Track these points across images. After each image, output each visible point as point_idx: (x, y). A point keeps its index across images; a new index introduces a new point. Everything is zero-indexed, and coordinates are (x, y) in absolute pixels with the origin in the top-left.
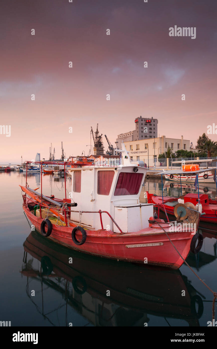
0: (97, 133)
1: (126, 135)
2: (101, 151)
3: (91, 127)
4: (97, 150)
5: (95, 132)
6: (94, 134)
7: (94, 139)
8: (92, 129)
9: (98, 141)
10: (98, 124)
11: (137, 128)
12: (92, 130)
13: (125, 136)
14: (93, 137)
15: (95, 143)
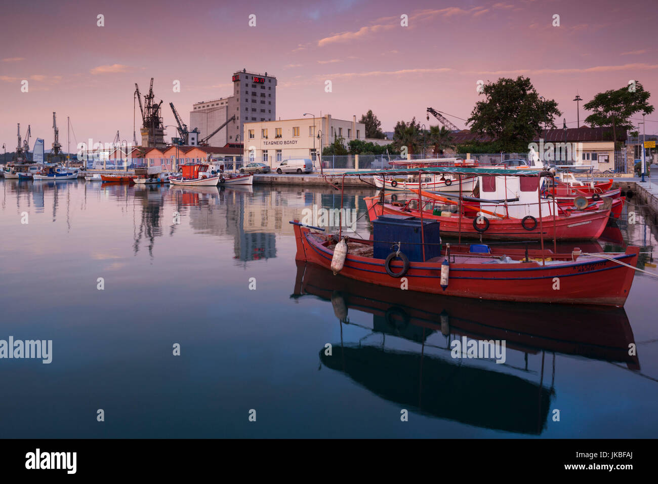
0: (150, 97)
1: (213, 105)
2: (159, 137)
3: (136, 84)
4: (151, 134)
5: (145, 96)
6: (143, 99)
7: (142, 111)
8: (137, 89)
9: (151, 115)
10: (152, 79)
11: (236, 92)
12: (137, 92)
13: (210, 107)
14: (141, 106)
15: (144, 119)
